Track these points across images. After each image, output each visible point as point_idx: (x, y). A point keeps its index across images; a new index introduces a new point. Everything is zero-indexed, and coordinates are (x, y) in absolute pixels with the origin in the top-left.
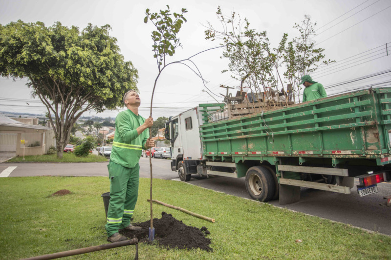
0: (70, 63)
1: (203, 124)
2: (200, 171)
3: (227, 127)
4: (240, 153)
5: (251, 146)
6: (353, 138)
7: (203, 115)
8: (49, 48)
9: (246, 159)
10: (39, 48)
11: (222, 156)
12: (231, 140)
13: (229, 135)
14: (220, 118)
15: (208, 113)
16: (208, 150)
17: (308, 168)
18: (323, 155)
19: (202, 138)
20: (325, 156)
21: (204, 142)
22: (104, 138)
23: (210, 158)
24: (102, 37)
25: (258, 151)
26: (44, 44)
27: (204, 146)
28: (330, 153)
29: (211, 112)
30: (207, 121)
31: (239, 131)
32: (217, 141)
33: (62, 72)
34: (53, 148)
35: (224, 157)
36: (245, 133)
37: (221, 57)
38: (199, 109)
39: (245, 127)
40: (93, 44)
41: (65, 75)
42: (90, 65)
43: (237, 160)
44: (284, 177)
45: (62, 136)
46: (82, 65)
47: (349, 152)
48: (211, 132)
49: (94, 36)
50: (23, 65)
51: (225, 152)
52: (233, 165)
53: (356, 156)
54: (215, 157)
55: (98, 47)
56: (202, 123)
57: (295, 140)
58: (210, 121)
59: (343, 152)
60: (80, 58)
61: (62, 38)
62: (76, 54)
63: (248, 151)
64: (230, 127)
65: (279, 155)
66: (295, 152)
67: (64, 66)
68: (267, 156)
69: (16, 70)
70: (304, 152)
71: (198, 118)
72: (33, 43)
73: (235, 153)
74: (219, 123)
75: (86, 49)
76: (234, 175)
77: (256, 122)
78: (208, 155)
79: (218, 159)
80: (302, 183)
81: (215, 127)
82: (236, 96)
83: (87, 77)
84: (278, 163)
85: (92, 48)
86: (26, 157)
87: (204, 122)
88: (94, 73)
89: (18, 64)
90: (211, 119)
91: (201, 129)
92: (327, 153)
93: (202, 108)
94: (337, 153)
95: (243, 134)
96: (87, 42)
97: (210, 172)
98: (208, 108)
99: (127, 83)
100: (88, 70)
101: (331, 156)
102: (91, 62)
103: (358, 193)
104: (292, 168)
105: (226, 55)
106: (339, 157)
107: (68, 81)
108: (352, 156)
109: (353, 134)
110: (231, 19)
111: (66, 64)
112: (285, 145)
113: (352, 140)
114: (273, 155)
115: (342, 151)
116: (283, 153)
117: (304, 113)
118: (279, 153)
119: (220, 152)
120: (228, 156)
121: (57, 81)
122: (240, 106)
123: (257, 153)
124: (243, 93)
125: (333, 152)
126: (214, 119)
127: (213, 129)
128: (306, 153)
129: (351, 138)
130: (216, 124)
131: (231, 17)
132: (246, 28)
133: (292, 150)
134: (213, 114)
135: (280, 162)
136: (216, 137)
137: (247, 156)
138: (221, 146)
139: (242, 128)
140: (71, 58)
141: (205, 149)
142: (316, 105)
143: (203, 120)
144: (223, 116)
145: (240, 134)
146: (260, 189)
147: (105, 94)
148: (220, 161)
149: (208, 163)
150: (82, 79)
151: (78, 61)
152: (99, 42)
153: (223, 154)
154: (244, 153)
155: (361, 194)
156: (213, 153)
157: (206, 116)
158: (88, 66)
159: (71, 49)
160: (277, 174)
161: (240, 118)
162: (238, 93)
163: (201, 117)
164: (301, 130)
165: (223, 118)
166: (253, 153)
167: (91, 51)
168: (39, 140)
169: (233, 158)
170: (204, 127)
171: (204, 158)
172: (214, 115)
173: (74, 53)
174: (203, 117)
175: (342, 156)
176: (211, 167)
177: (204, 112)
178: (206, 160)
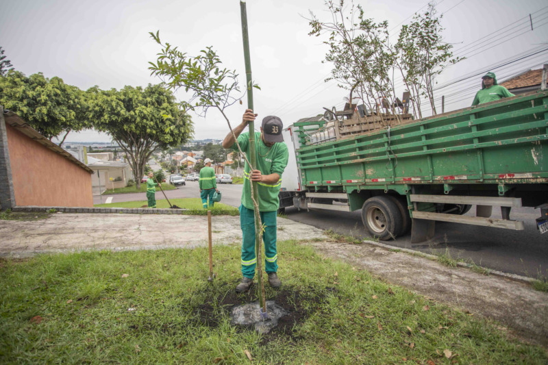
0: (138, 119)
1: (300, 147)
2: (297, 203)
3: (335, 149)
4: (354, 181)
5: (370, 171)
6: (536, 156)
7: (299, 136)
8: (123, 112)
9: (363, 188)
10: (116, 112)
11: (329, 185)
12: (340, 166)
13: (339, 160)
14: (323, 139)
15: (305, 133)
16: (308, 179)
17: (456, 197)
18: (484, 180)
19: (299, 165)
20: (486, 182)
21: (302, 170)
22: (178, 165)
23: (311, 189)
24: (161, 94)
25: (380, 178)
26: (119, 109)
27: (303, 174)
28: (496, 177)
29: (309, 132)
30: (304, 143)
31: (353, 154)
32: (321, 168)
33: (133, 126)
34: (131, 181)
35: (331, 186)
36: (362, 156)
37: (323, 62)
38: (294, 129)
39: (361, 149)
40: (154, 101)
41: (136, 128)
42: (153, 118)
43: (350, 190)
44: (419, 210)
45: (138, 172)
46: (147, 120)
47: (529, 175)
48: (313, 157)
49: (154, 93)
50: (106, 124)
51: (333, 180)
52: (345, 196)
53: (540, 180)
54: (318, 187)
55: (157, 102)
56: (298, 146)
57: (438, 162)
58: (308, 143)
59: (517, 176)
60: (145, 115)
61: (130, 100)
62: (142, 112)
63: (366, 178)
64: (340, 149)
65: (412, 183)
66: (438, 178)
67: (134, 122)
68: (394, 184)
69: (101, 128)
70: (452, 177)
71: (293, 140)
72: (111, 109)
73: (348, 182)
74: (323, 145)
75: (149, 105)
76: (345, 208)
77: (378, 141)
78: (310, 185)
79: (323, 189)
80: (448, 217)
81: (318, 150)
82: (345, 110)
83: (151, 128)
84: (410, 192)
85: (153, 104)
86: (115, 189)
87: (301, 144)
88: (156, 124)
89: (102, 123)
90: (309, 141)
91: (297, 153)
92: (491, 177)
93: (297, 128)
94: (508, 177)
95: (359, 157)
96: (149, 99)
97: (311, 205)
98: (305, 127)
99: (182, 128)
100: (152, 123)
101: (497, 181)
102: (153, 116)
103: (538, 228)
104: (432, 198)
105: (329, 59)
106: (511, 182)
107: (138, 132)
108: (533, 181)
109: (537, 150)
110: (338, 7)
111: (135, 120)
112: (422, 169)
113: (535, 158)
114: (404, 182)
115: (515, 175)
116: (419, 179)
117: (455, 126)
118: (413, 179)
119: (325, 181)
120: (337, 185)
121: (130, 132)
122: (350, 122)
123: (380, 180)
124: (353, 105)
125: (500, 176)
126: (315, 141)
127: (315, 153)
128: (456, 178)
129: (533, 155)
130: (319, 146)
131: (339, 4)
132: (361, 18)
133: (433, 175)
134: (312, 134)
135: (413, 191)
136: (319, 163)
137: (364, 185)
138: (325, 173)
139: (357, 149)
140: (139, 115)
141: (304, 177)
142: (475, 114)
143: (300, 142)
144: (327, 135)
145: (355, 157)
146: (383, 226)
147: (167, 139)
148: (326, 191)
149: (309, 195)
150: (148, 130)
151: (144, 117)
152: (158, 98)
153: (330, 182)
154: (360, 181)
155: (541, 230)
156: (315, 182)
157: (303, 138)
158: (152, 120)
159: (138, 108)
160: (409, 207)
161: (353, 137)
162: (347, 106)
163: (297, 139)
164: (450, 149)
165: (327, 138)
166: (373, 180)
167: (152, 107)
168: (120, 176)
169: (344, 187)
170: (301, 150)
171: (303, 189)
172: (314, 135)
173: (141, 112)
174: (300, 139)
175: (515, 181)
176: (312, 199)
177: (301, 132)
178: (307, 191)
